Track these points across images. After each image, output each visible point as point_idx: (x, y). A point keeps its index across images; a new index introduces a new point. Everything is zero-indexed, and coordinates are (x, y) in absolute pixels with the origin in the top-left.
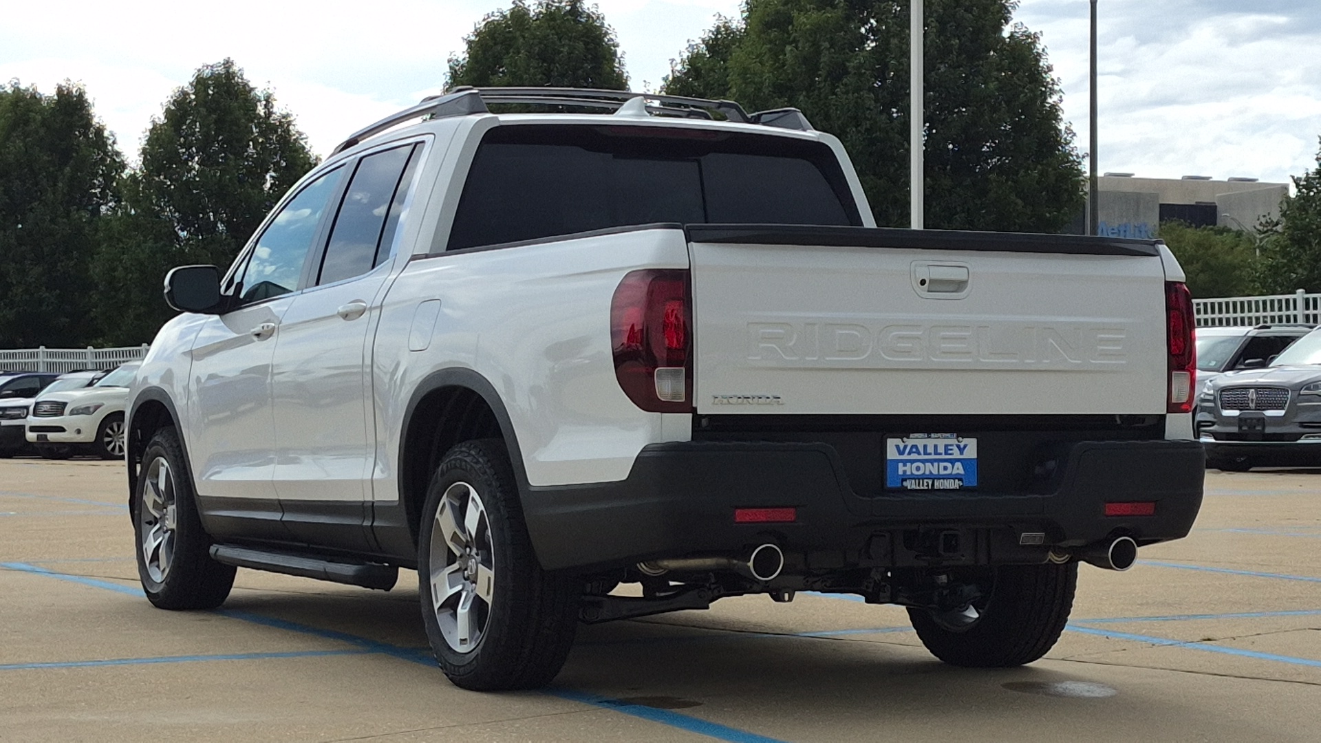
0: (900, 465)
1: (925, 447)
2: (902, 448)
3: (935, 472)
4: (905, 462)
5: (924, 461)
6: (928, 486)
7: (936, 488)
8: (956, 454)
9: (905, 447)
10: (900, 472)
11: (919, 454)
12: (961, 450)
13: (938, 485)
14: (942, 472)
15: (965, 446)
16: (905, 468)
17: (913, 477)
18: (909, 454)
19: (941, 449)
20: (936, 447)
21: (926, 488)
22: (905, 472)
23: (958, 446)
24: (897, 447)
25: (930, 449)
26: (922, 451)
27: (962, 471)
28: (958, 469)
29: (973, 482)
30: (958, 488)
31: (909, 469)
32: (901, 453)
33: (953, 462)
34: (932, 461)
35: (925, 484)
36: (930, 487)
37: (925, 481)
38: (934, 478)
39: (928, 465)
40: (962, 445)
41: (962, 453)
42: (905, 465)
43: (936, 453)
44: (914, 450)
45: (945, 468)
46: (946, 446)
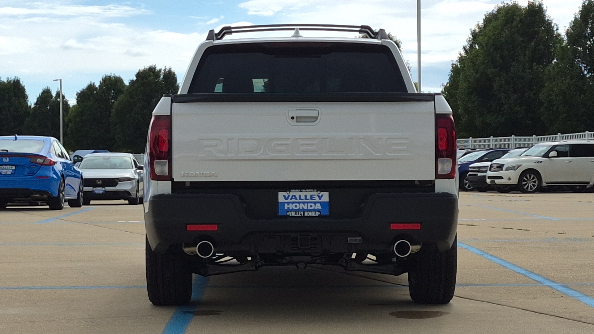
0: (286, 204)
1: (300, 196)
2: (287, 196)
3: (305, 208)
4: (288, 203)
5: (299, 203)
6: (301, 215)
7: (305, 215)
8: (317, 199)
9: (289, 196)
10: (286, 208)
11: (296, 199)
12: (320, 198)
13: (307, 214)
14: (309, 208)
15: (322, 196)
16: (288, 206)
17: (293, 210)
18: (291, 199)
19: (308, 197)
20: (306, 196)
21: (300, 216)
22: (288, 208)
23: (318, 196)
24: (284, 196)
25: (303, 197)
26: (298, 198)
27: (320, 208)
28: (318, 206)
29: (327, 213)
30: (318, 216)
31: (290, 206)
32: (286, 199)
33: (315, 203)
34: (304, 203)
35: (299, 214)
36: (302, 215)
37: (299, 212)
38: (304, 211)
39: (302, 204)
40: (320, 195)
41: (320, 199)
42: (288, 205)
43: (306, 199)
44: (294, 197)
45: (311, 206)
46: (311, 196)
